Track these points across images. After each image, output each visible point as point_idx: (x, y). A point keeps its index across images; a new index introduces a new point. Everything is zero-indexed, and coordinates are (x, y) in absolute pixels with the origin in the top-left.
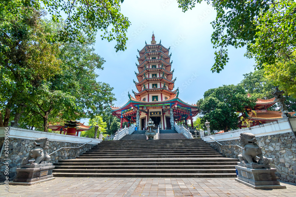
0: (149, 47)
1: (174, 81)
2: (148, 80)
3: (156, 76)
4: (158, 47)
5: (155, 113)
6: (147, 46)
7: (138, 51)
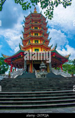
0: (33, 15)
1: (50, 40)
2: (32, 37)
3: (38, 35)
4: (40, 15)
5: (37, 61)
6: (31, 14)
7: (25, 17)
